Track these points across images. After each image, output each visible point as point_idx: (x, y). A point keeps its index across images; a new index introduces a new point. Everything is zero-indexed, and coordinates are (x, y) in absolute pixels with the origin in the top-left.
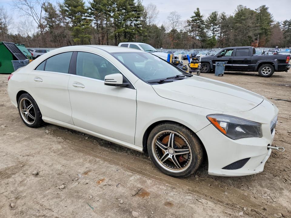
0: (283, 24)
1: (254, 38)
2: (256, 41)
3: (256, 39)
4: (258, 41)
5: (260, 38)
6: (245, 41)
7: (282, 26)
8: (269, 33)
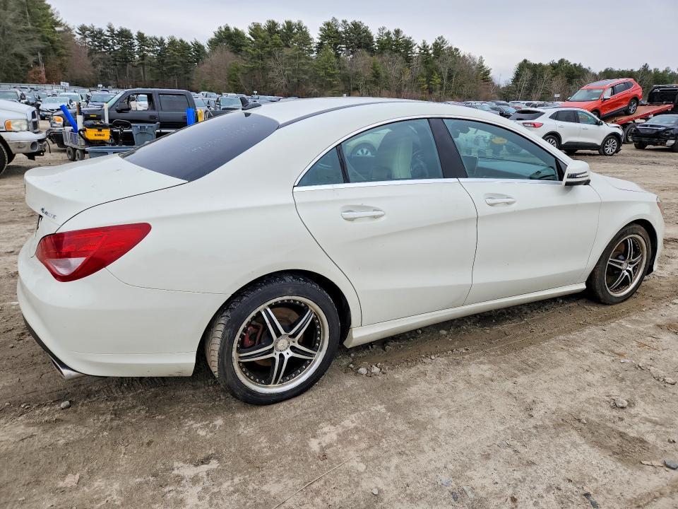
0: (80, 34)
1: (31, 59)
2: (37, 68)
3: (37, 63)
4: (42, 69)
5: (44, 60)
6: (9, 65)
7: (78, 37)
8: (63, 51)
